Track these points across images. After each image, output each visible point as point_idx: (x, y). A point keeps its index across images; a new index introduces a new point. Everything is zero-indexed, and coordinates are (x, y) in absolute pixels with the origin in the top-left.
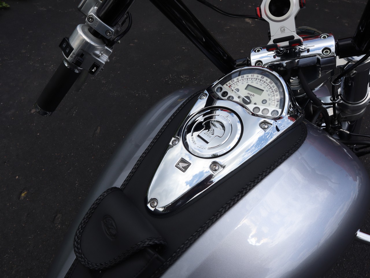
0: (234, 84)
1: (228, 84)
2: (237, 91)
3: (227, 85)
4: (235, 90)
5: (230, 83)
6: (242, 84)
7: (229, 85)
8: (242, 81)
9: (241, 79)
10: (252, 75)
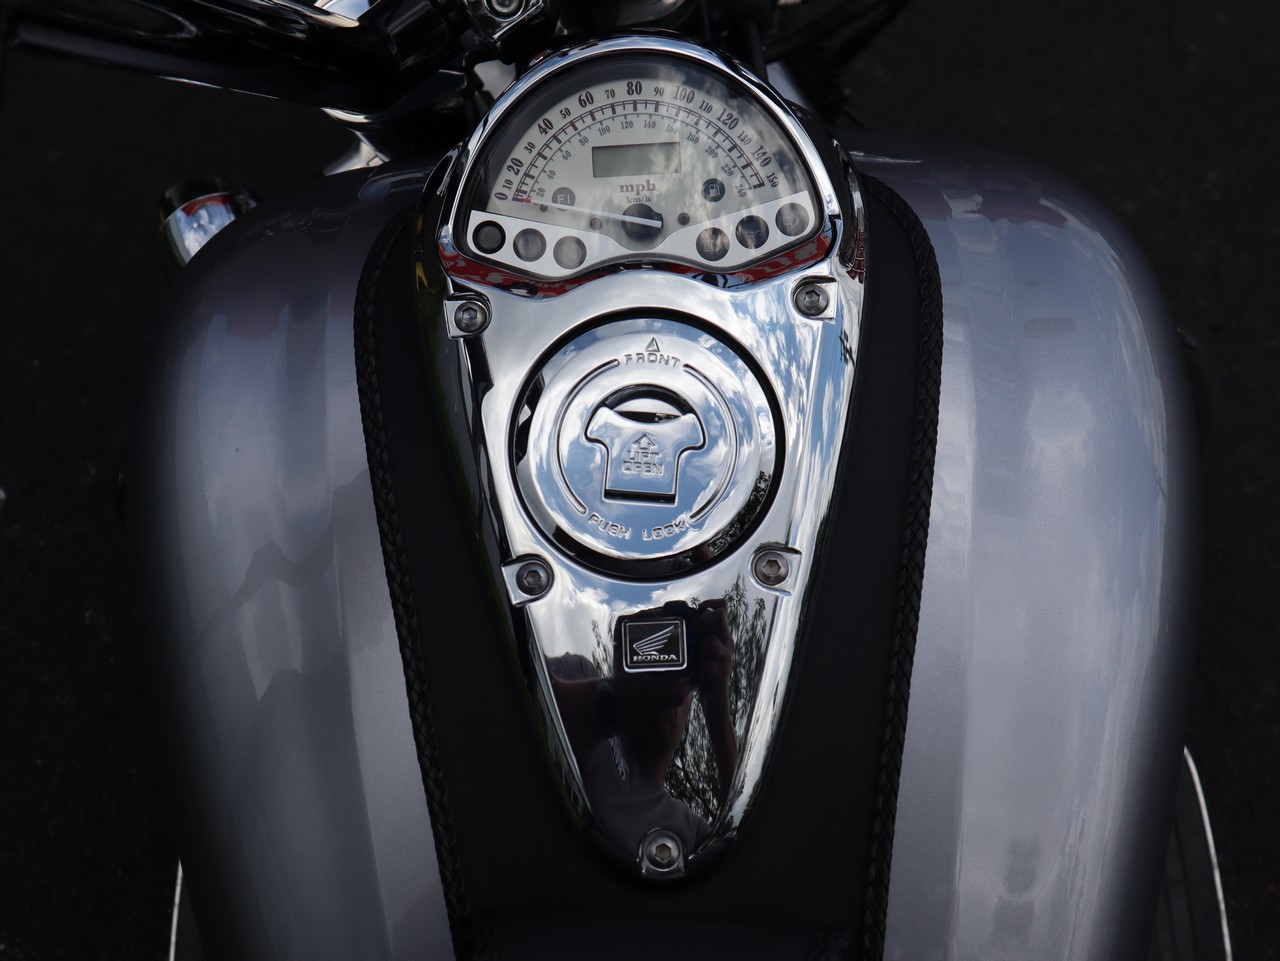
0: (532, 177)
1: (505, 191)
2: (566, 203)
3: (502, 197)
4: (555, 200)
5: (509, 182)
6: (565, 158)
7: (510, 194)
8: (554, 145)
9: (545, 138)
10: (583, 97)
